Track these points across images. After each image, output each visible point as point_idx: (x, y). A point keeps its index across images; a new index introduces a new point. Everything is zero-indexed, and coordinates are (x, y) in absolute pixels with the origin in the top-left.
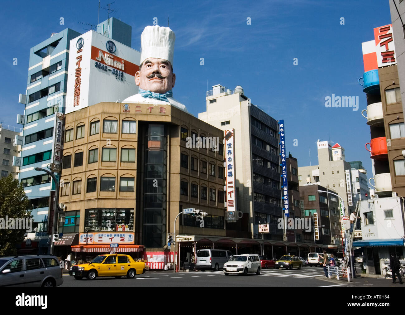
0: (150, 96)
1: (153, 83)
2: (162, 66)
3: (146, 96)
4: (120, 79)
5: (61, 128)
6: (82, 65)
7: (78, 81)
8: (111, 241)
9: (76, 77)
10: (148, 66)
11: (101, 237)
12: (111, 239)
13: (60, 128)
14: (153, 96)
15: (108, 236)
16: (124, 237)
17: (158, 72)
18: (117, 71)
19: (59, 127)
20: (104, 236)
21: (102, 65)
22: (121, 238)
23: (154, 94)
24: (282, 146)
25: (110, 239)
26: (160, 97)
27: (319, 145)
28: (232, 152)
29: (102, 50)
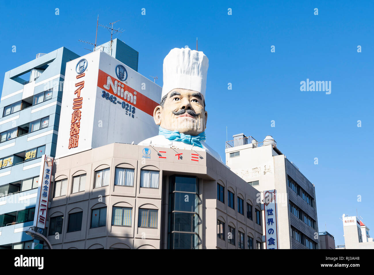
0: (177, 138)
1: (182, 121)
2: (194, 100)
3: (172, 139)
4: (131, 115)
5: (50, 177)
6: (83, 93)
7: (77, 115)
9: (74, 109)
10: (176, 99)
13: (48, 178)
14: (181, 138)
17: (189, 108)
18: (127, 104)
19: (47, 176)
21: (110, 94)
23: (183, 136)
26: (192, 140)
27: (346, 221)
28: (274, 220)
29: (111, 77)
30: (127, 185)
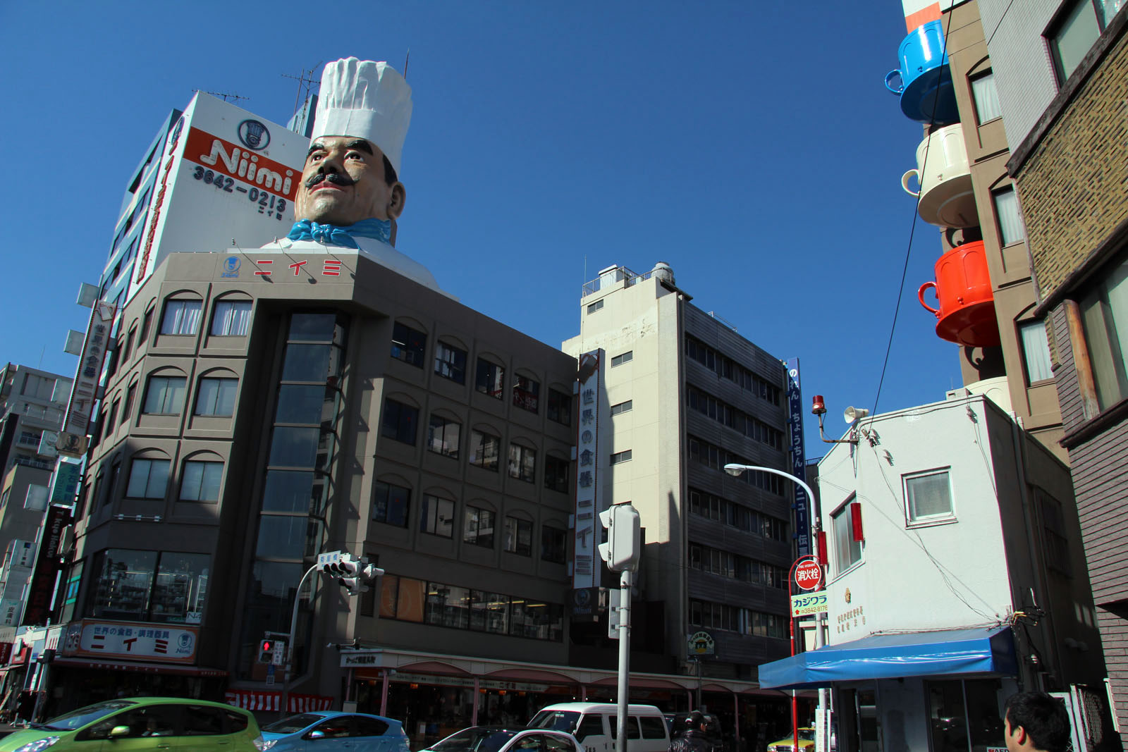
1: (316, 198)
2: (352, 156)
4: (274, 215)
8: (129, 649)
10: (315, 158)
11: (101, 635)
12: (129, 642)
15: (121, 632)
16: (165, 639)
17: (333, 169)
18: (266, 196)
20: (109, 634)
21: (217, 174)
22: (157, 641)
23: (314, 228)
24: (794, 427)
25: (125, 642)
26: (331, 235)
28: (594, 413)
29: (220, 140)
30: (187, 333)
